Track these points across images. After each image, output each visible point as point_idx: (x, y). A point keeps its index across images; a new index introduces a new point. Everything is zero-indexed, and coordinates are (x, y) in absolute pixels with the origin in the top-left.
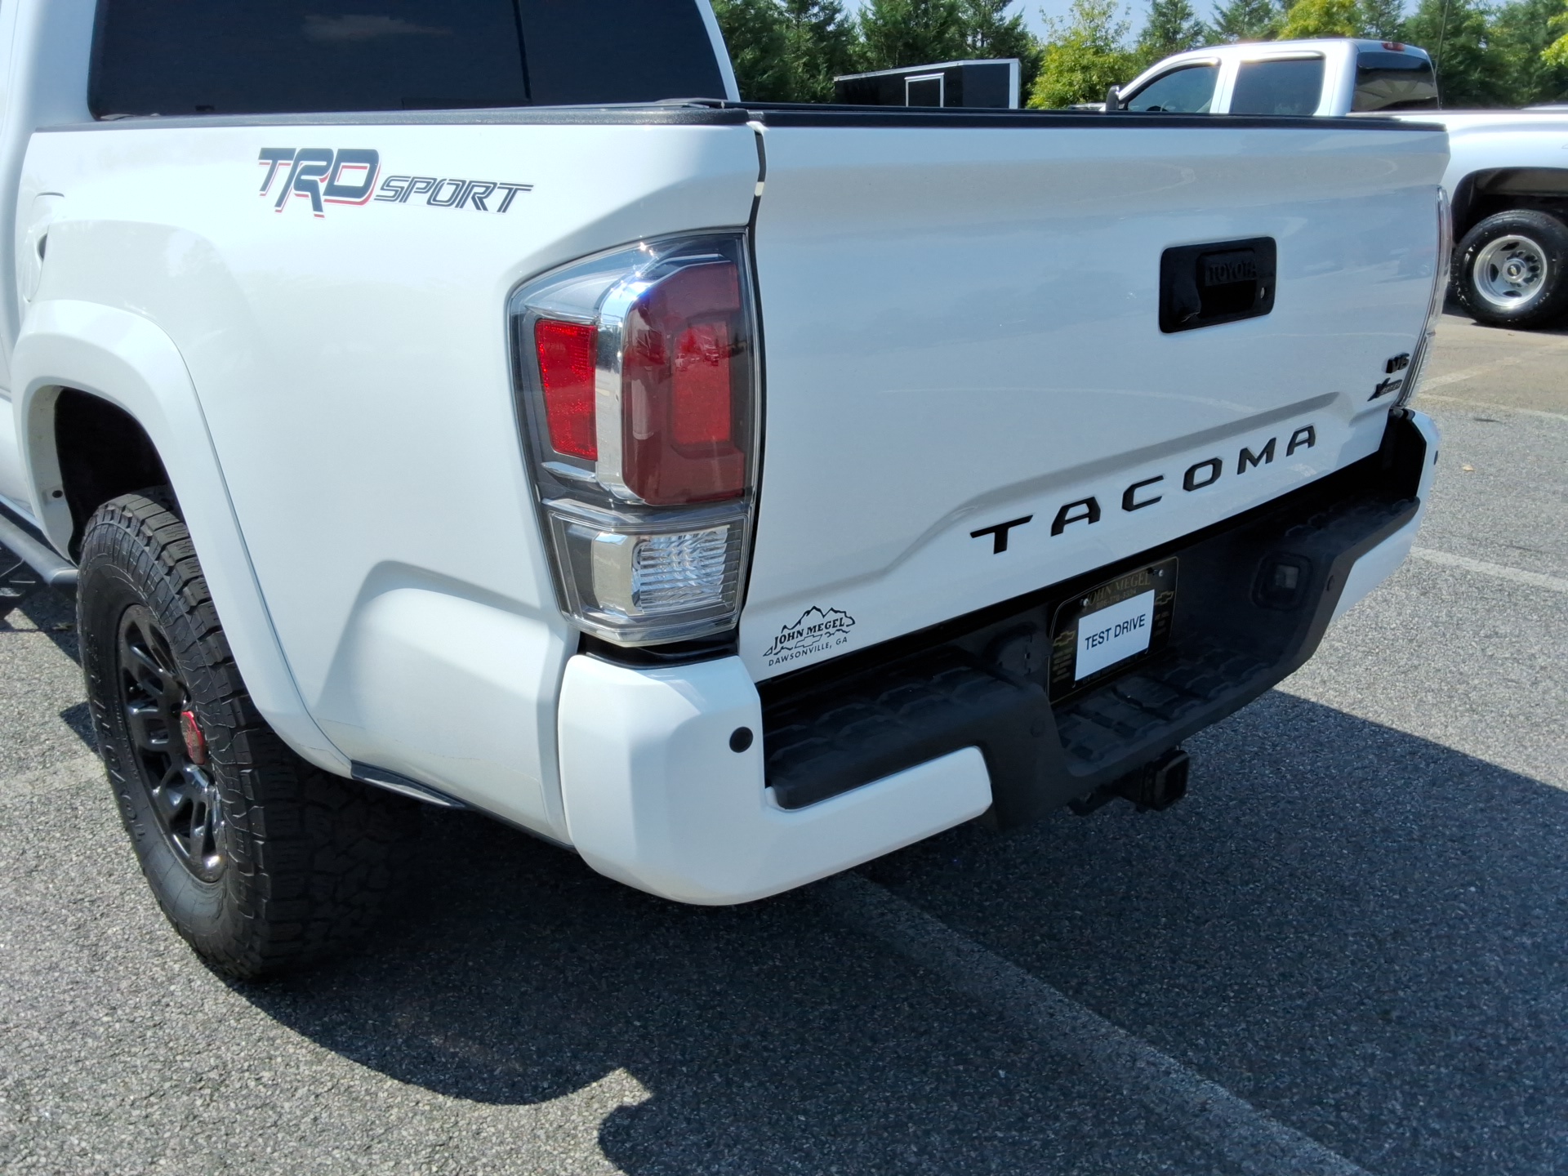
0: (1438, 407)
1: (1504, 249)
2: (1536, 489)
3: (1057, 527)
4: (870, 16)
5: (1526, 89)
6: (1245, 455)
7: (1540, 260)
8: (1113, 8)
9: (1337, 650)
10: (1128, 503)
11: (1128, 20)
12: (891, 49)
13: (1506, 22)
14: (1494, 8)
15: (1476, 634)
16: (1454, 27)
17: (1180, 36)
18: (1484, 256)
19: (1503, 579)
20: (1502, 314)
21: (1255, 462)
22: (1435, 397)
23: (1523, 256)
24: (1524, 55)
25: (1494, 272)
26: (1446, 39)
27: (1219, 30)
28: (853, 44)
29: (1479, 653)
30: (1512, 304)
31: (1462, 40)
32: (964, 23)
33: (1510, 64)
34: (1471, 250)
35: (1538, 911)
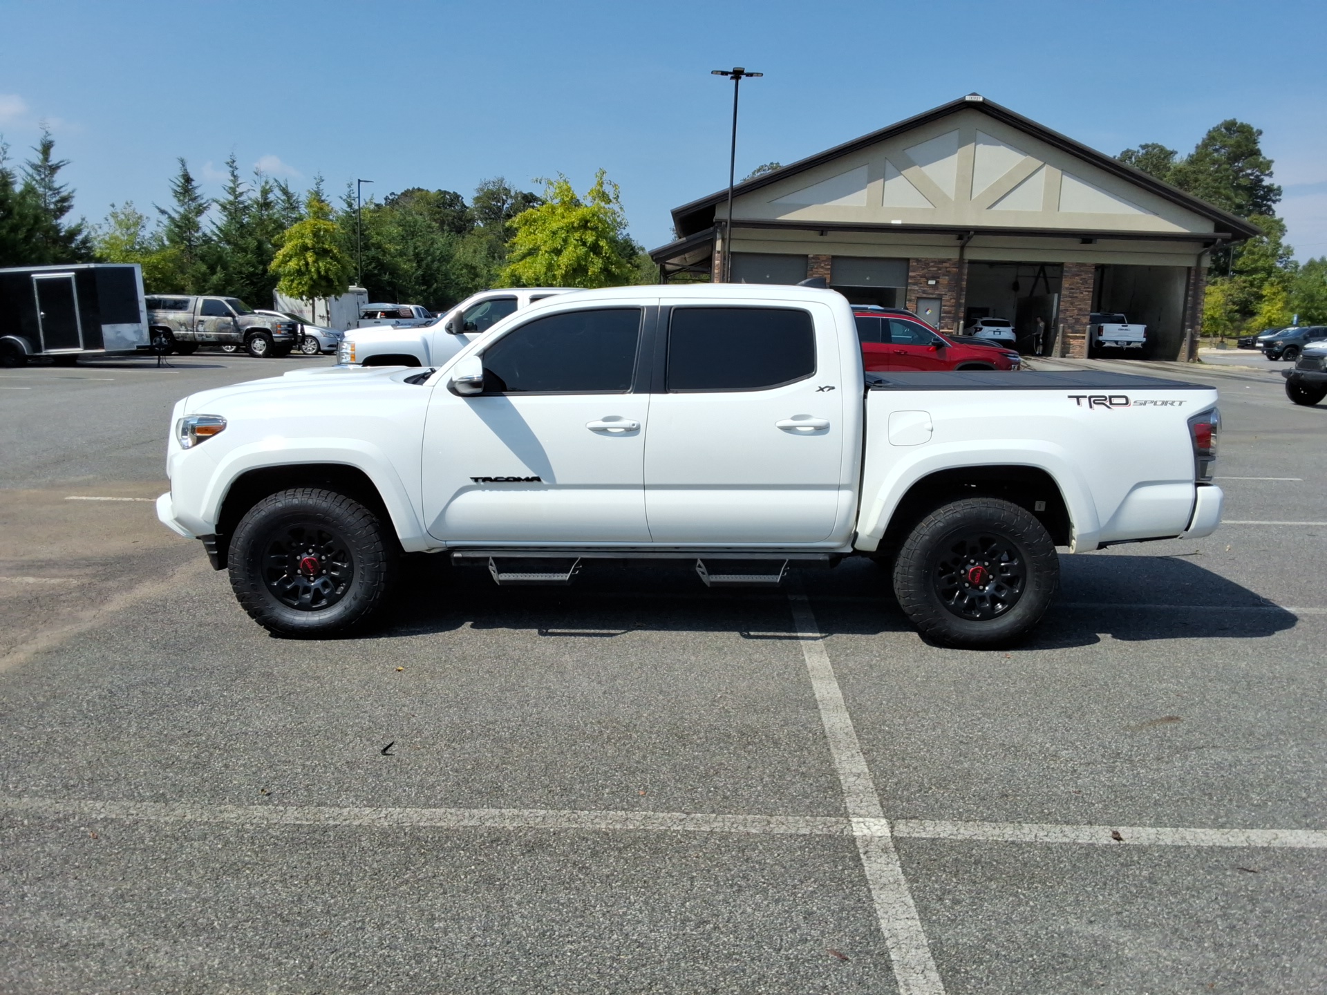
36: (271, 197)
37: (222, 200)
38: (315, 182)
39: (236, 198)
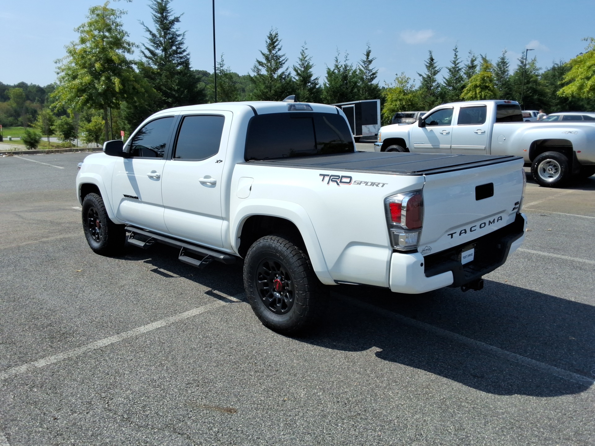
0: (530, 212)
1: (547, 163)
2: (558, 234)
3: (460, 235)
4: (328, 85)
5: (554, 101)
6: (490, 222)
7: (558, 166)
8: (409, 80)
9: (508, 273)
10: (471, 231)
11: (414, 83)
12: (335, 96)
13: (545, 78)
14: (540, 74)
15: (543, 269)
16: (527, 81)
17: (432, 88)
18: (541, 166)
19: (549, 256)
20: (547, 183)
21: (491, 223)
22: (529, 209)
23: (553, 165)
24: (552, 89)
25: (544, 170)
26: (524, 85)
27: (445, 85)
28: (322, 95)
29: (543, 273)
30: (551, 180)
31: (530, 85)
32: (359, 87)
33: (548, 93)
34: (536, 164)
35: (557, 320)
36: (475, 63)
37: (450, 67)
38: (503, 53)
39: (455, 65)
